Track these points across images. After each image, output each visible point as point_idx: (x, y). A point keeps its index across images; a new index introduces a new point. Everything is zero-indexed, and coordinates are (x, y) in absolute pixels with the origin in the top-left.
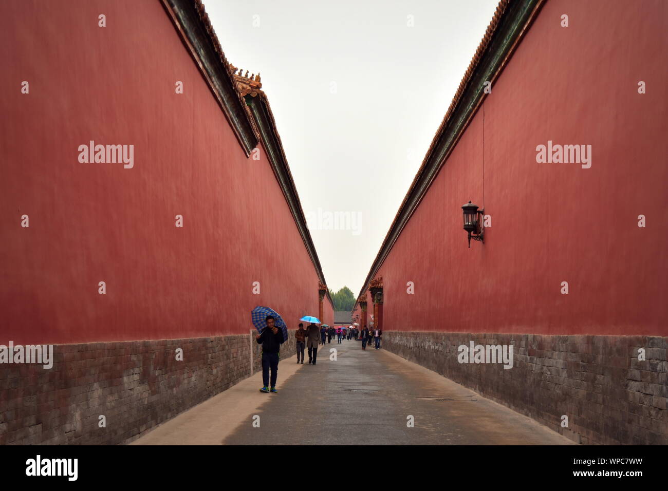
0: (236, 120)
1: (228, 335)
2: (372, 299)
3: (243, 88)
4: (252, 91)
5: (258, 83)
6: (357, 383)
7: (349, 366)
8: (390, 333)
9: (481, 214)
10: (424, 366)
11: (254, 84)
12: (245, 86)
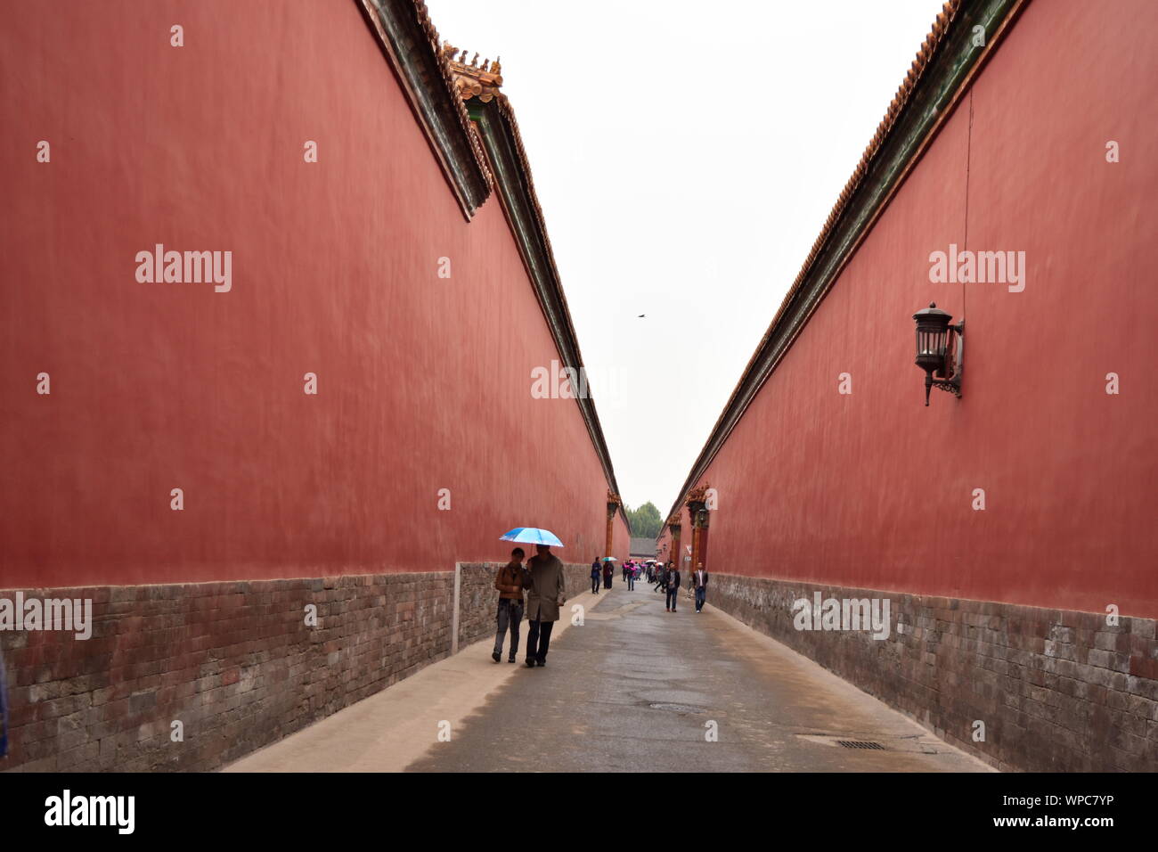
0: (433, 117)
1: (389, 573)
2: (690, 519)
3: (466, 86)
4: (483, 91)
5: (496, 76)
6: (664, 681)
7: (649, 635)
8: (719, 576)
9: (956, 333)
10: (788, 644)
11: (487, 77)
12: (470, 81)
